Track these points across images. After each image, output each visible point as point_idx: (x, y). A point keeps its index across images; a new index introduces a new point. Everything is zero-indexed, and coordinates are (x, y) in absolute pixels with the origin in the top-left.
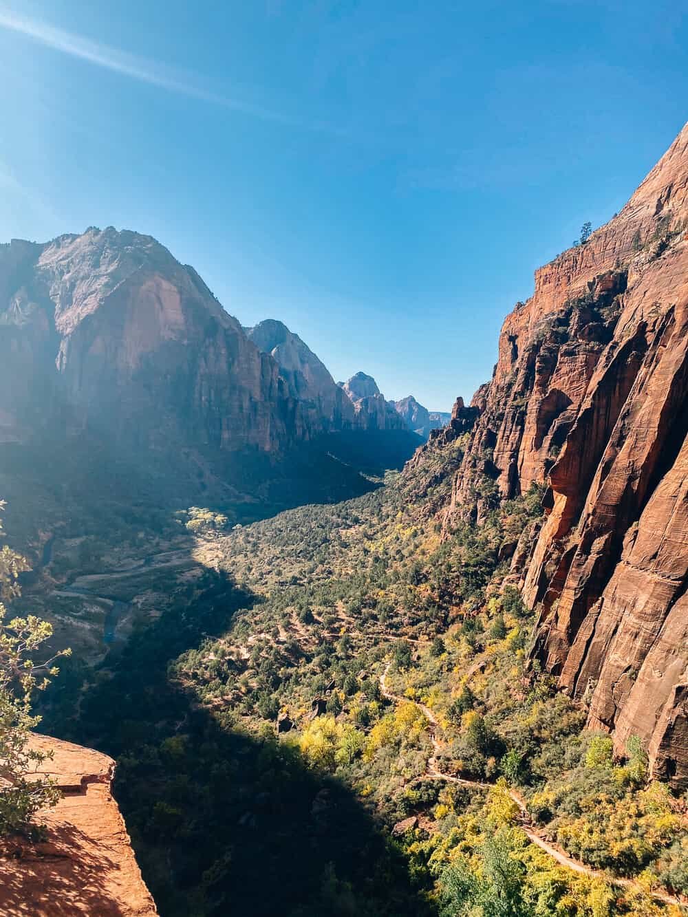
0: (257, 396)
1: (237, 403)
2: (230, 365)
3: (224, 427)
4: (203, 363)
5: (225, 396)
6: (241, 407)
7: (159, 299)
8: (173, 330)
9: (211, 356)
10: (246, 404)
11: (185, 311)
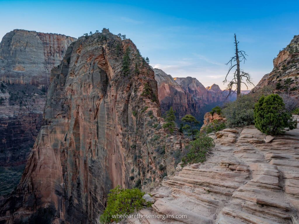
0: (187, 107)
1: (182, 109)
2: (180, 100)
3: (180, 115)
4: (174, 101)
5: (179, 108)
6: (183, 110)
7: (164, 87)
8: (167, 94)
9: (176, 99)
10: (184, 109)
11: (170, 90)
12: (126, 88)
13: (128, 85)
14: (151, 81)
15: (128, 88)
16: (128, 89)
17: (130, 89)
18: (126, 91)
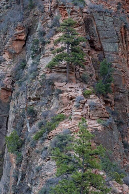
12: (11, 44)
13: (17, 32)
14: (99, 12)
15: (17, 40)
16: (18, 46)
17: (24, 46)
18: (10, 53)
